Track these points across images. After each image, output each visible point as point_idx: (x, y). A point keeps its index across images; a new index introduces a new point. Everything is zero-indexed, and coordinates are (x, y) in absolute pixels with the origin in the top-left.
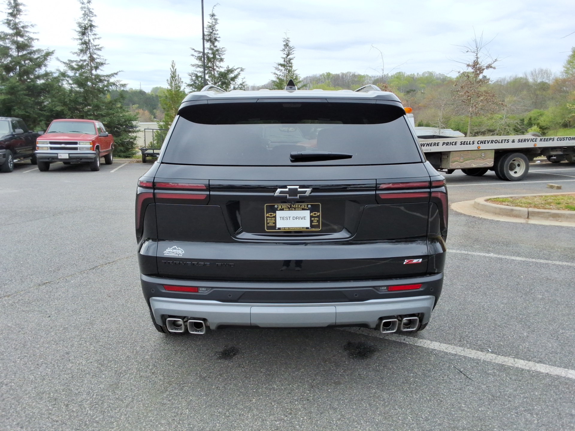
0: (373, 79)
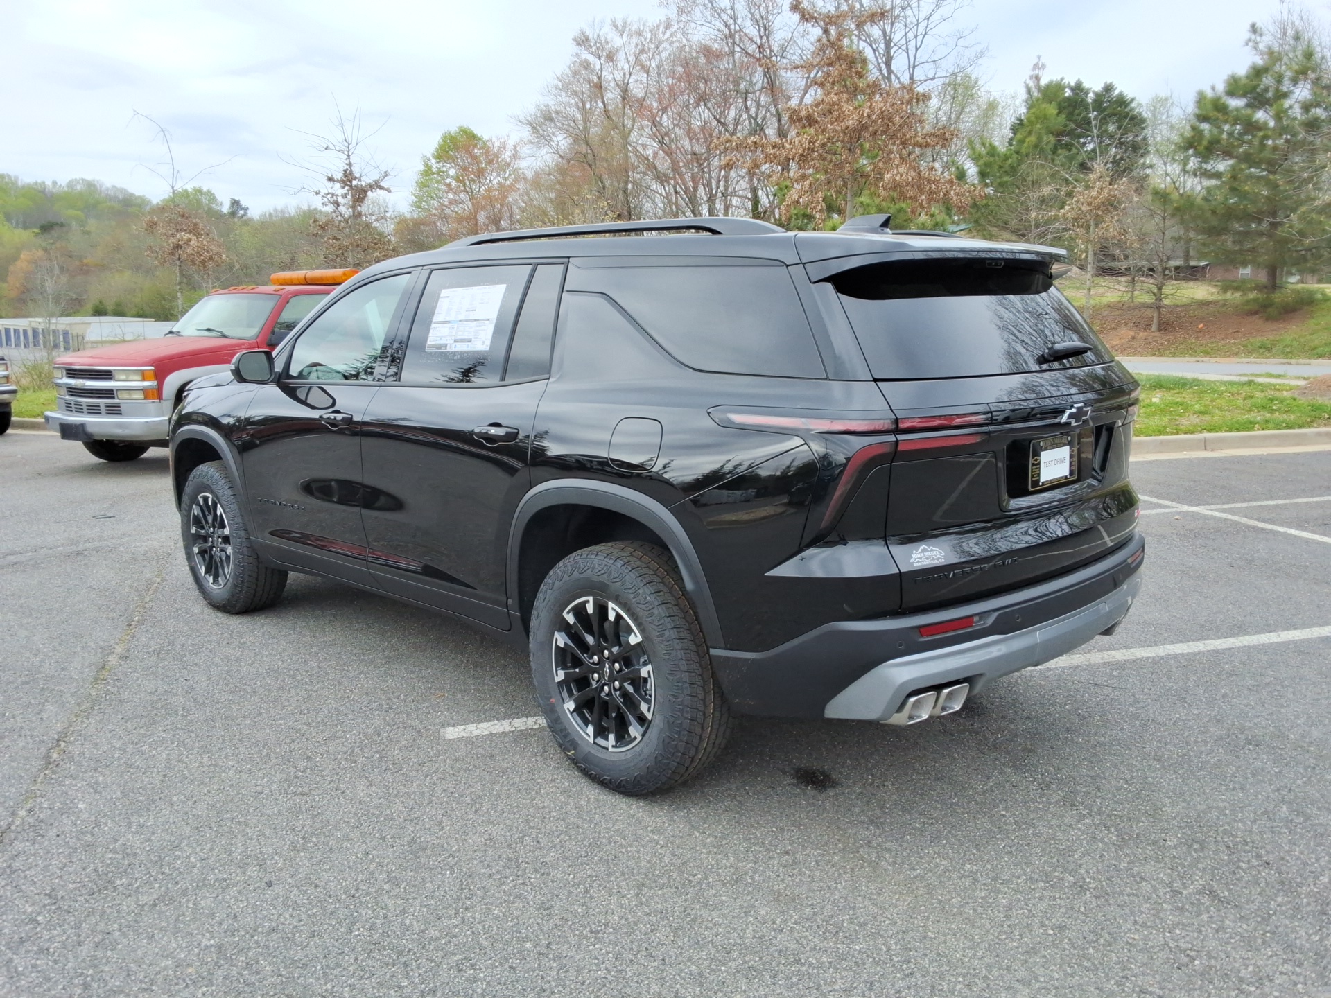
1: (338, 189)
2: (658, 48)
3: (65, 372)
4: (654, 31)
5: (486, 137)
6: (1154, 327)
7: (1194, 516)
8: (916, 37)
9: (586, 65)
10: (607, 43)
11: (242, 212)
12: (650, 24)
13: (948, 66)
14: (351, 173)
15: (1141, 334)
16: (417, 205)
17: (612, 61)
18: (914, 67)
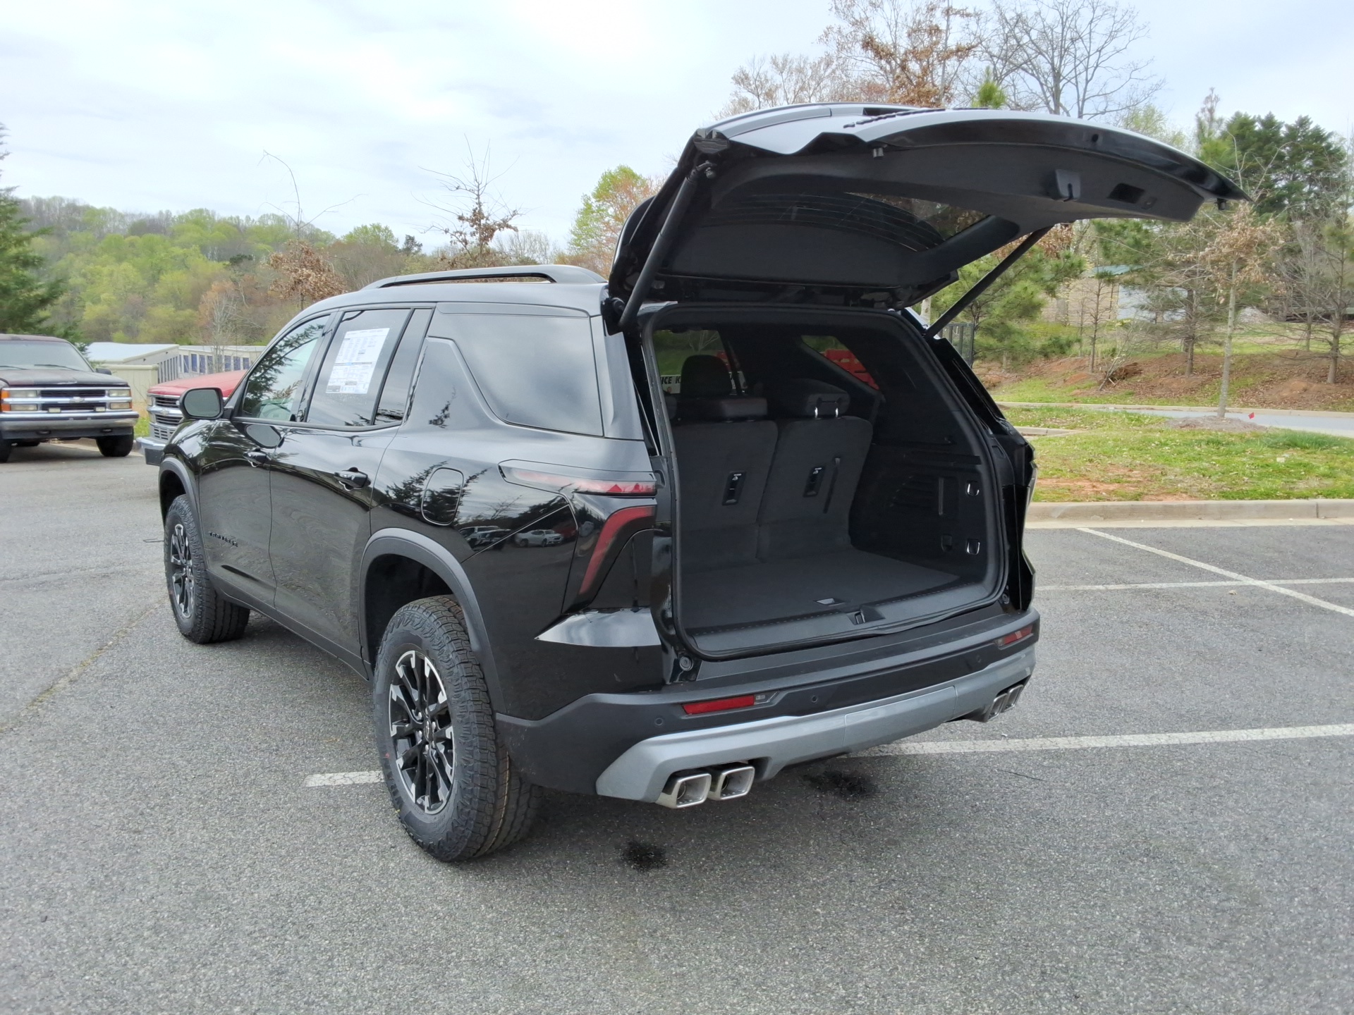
0: (128, 220)
1: (467, 228)
2: (819, 84)
3: (155, 400)
4: (815, 68)
5: (645, 176)
6: (1329, 380)
7: (1252, 591)
8: (1086, 69)
9: (744, 103)
10: (767, 81)
11: (416, 249)
12: (811, 60)
13: (1121, 98)
14: (480, 212)
15: (1315, 385)
16: (576, 243)
17: (772, 98)
18: (1084, 100)
